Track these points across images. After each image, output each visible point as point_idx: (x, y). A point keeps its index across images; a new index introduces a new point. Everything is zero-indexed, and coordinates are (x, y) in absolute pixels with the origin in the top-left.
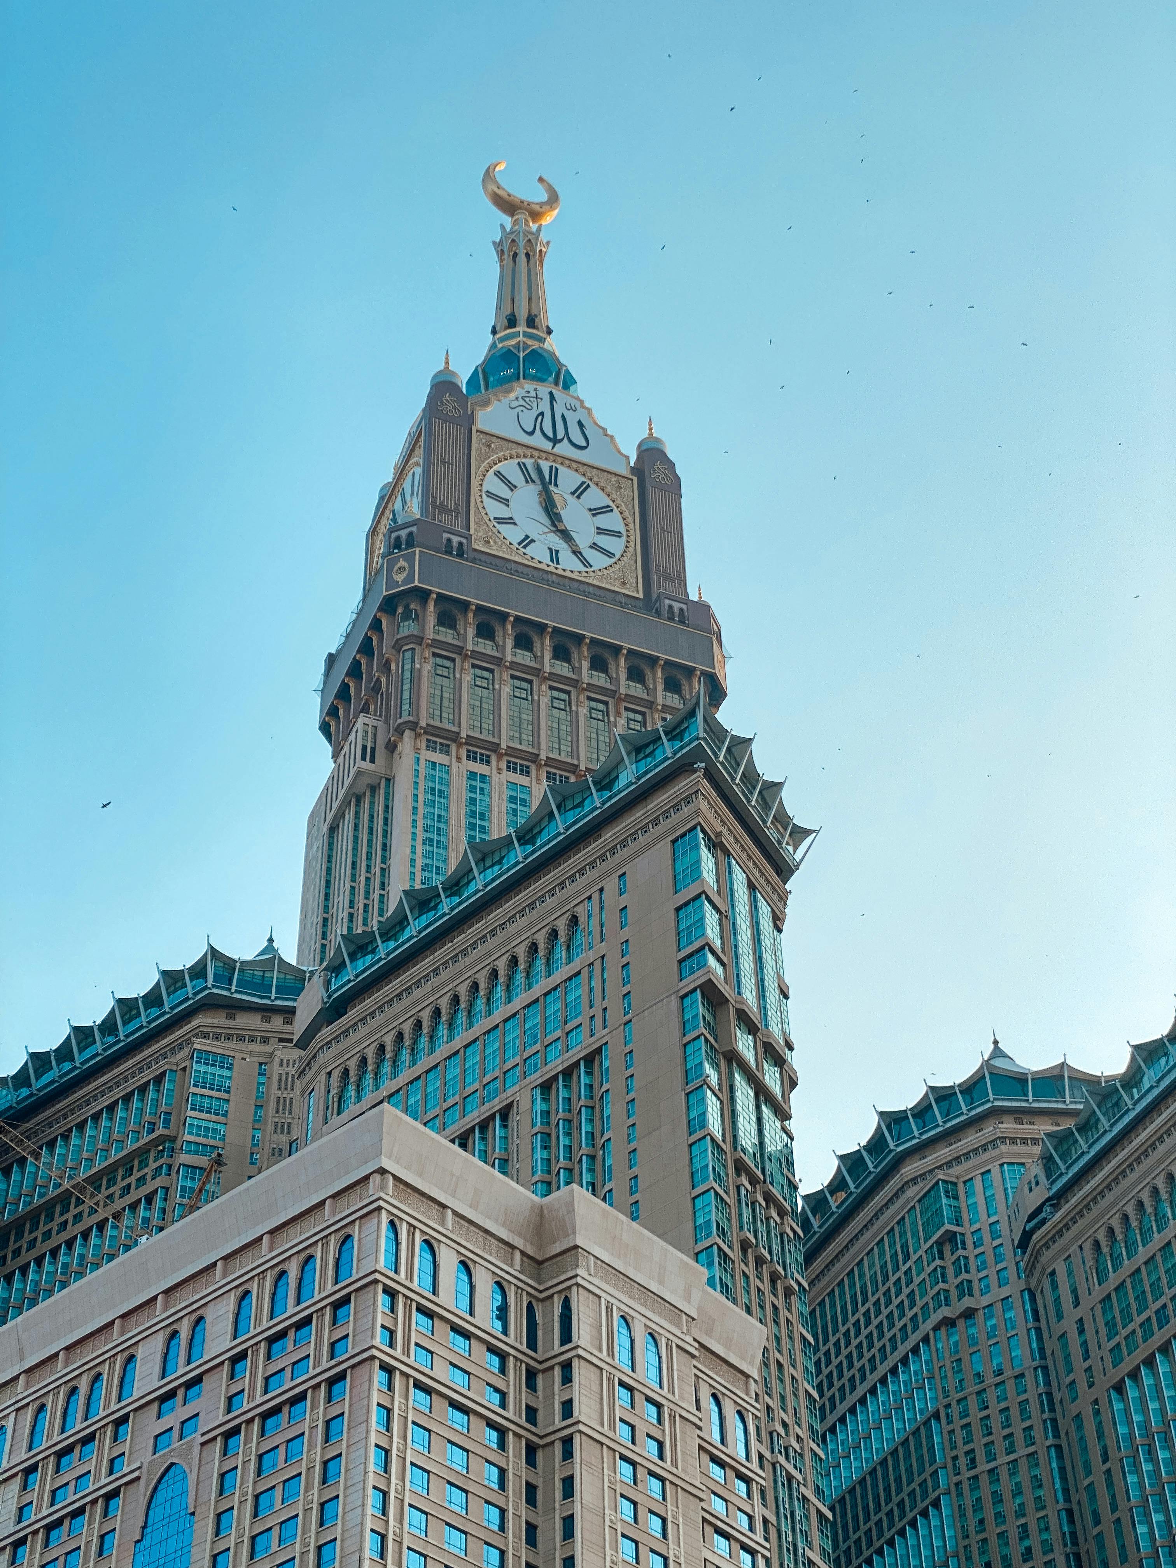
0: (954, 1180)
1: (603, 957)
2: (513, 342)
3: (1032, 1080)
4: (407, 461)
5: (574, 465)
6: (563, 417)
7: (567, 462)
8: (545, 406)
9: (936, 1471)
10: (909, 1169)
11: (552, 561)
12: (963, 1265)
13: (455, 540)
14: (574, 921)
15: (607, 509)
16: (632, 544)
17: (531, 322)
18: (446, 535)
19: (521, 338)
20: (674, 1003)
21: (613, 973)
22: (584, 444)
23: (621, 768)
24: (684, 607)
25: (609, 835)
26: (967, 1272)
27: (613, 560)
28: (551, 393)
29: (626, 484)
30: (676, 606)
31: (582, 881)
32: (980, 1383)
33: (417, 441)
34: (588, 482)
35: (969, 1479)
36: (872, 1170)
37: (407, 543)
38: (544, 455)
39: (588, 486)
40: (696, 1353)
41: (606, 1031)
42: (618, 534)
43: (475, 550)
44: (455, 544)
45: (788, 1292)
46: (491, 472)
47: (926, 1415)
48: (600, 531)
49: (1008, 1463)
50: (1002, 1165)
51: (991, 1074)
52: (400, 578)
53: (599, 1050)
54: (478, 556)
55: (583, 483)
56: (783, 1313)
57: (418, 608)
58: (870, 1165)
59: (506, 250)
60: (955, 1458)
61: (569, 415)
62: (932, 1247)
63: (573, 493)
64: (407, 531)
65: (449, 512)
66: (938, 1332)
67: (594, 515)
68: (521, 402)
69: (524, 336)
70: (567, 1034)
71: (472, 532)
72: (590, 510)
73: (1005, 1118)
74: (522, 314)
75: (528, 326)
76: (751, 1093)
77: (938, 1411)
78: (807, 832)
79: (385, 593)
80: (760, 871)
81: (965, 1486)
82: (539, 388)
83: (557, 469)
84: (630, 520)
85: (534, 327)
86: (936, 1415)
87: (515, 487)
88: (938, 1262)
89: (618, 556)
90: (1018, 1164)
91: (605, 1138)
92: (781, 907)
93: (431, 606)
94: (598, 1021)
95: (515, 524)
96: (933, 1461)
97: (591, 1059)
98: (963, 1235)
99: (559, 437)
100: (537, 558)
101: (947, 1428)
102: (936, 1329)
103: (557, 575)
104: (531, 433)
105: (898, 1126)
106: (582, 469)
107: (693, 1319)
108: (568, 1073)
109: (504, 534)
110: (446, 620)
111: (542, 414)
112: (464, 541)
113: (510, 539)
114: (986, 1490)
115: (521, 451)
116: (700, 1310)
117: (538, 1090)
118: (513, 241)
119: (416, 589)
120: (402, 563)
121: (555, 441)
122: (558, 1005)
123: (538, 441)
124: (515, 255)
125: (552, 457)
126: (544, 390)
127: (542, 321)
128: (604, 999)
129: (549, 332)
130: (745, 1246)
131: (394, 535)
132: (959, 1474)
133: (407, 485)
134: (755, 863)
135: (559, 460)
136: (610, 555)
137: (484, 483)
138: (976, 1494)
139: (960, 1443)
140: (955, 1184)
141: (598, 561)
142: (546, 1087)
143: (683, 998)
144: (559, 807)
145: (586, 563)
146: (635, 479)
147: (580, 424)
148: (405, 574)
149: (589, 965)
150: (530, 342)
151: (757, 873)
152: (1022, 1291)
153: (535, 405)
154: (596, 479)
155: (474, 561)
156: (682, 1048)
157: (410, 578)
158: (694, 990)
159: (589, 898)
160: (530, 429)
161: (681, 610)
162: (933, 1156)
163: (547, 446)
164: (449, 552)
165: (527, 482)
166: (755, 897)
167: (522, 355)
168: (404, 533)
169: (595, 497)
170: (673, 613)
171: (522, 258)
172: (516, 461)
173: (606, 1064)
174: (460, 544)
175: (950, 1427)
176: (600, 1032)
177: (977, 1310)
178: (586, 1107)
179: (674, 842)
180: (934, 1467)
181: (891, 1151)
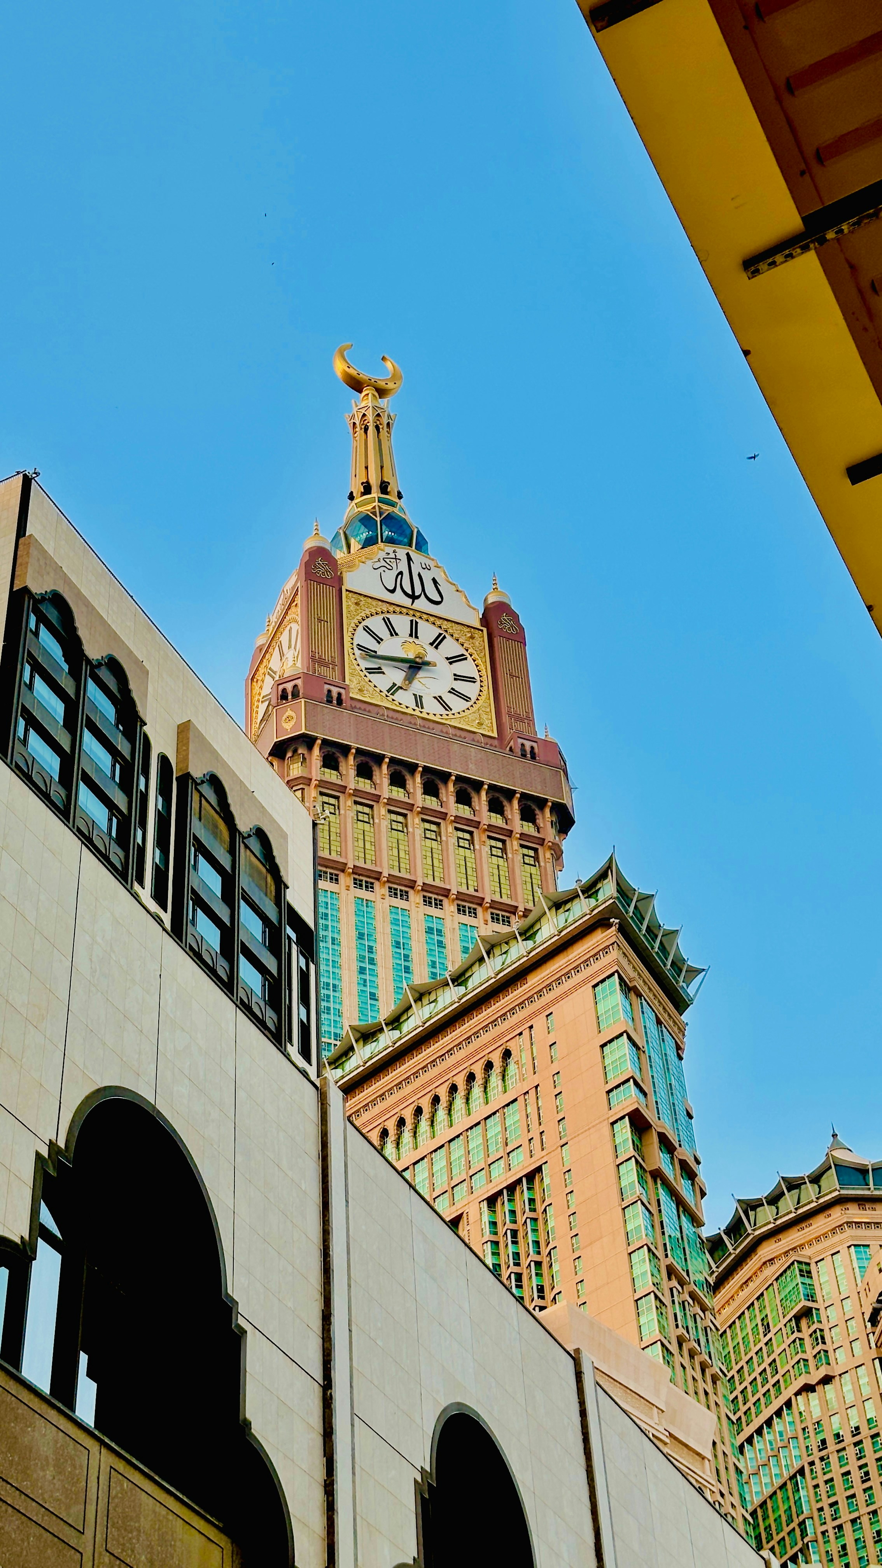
0: (807, 1261)
1: (536, 1087)
2: (369, 507)
3: (873, 1170)
4: (284, 618)
5: (432, 619)
6: (419, 575)
7: (425, 616)
8: (403, 566)
9: (804, 1522)
10: (766, 1251)
11: (417, 706)
12: (819, 1338)
13: (335, 691)
14: (507, 1054)
15: (461, 658)
16: (485, 688)
17: (384, 488)
18: (327, 687)
19: (376, 504)
20: (606, 1128)
21: (547, 1101)
22: (440, 600)
23: (543, 920)
24: (535, 745)
25: (535, 980)
26: (824, 1343)
27: (469, 704)
28: (408, 554)
29: (477, 634)
30: (528, 744)
31: (512, 1020)
32: (839, 1442)
33: (293, 600)
34: (445, 633)
35: (834, 1528)
36: (732, 1252)
37: (293, 695)
38: (405, 610)
39: (445, 637)
40: (667, 1440)
41: (545, 1152)
42: (472, 680)
43: (352, 698)
44: (335, 695)
45: (715, 1379)
46: (361, 626)
47: (792, 1472)
48: (457, 677)
49: (869, 1513)
50: (849, 1247)
51: (835, 1165)
52: (288, 726)
53: (539, 1169)
54: (354, 704)
55: (440, 634)
56: (712, 1397)
57: (305, 752)
58: (730, 1248)
59: (358, 423)
60: (821, 1509)
61: (424, 574)
62: (790, 1320)
63: (432, 644)
64: (292, 683)
65: (326, 665)
66: (799, 1397)
67: (451, 663)
68: (383, 563)
69: (379, 501)
70: (508, 1154)
71: (347, 682)
72: (447, 659)
73: (849, 1206)
74: (374, 482)
75: (382, 493)
76: (674, 1206)
77: (803, 1467)
78: (698, 971)
79: (276, 740)
80: (664, 1008)
81: (831, 1533)
82: (397, 550)
83: (416, 623)
84: (482, 667)
85: (387, 493)
86: (801, 1472)
87: (382, 640)
88: (796, 1334)
89: (473, 699)
90: (863, 1245)
91: (551, 1246)
92: (681, 1036)
93: (316, 751)
94: (536, 1142)
95: (383, 673)
96: (800, 1512)
97: (532, 1176)
98: (818, 1309)
99: (417, 594)
100: (405, 703)
101: (811, 1483)
102: (797, 1394)
103: (423, 719)
104: (393, 591)
105: (753, 1212)
106: (438, 622)
107: (663, 1411)
108: (511, 1188)
109: (374, 682)
110: (330, 762)
111: (401, 573)
112: (342, 691)
113: (380, 687)
114: (849, 1538)
115: (385, 607)
116: (667, 1404)
117: (485, 1202)
118: (364, 415)
119: (303, 736)
120: (289, 713)
121: (413, 597)
122: (499, 1129)
123: (399, 598)
124: (366, 430)
125: (411, 612)
126: (402, 552)
127: (392, 488)
128: (540, 1124)
129: (400, 496)
130: (680, 1341)
131: (281, 687)
132: (825, 1523)
133: (284, 638)
134: (659, 1001)
135: (418, 614)
136: (467, 699)
137: (355, 637)
138: (841, 1542)
139: (824, 1496)
140: (808, 1264)
141: (456, 704)
142: (492, 1201)
143: (613, 1124)
144: (488, 953)
145: (447, 707)
146: (485, 630)
147: (434, 581)
148: (292, 723)
149: (525, 1094)
150: (384, 507)
151: (661, 1009)
152: (873, 1360)
153: (394, 565)
154: (450, 631)
155: (352, 709)
156: (616, 1168)
157: (297, 725)
158: (622, 1118)
159: (521, 1034)
160: (391, 588)
161: (532, 748)
162: (788, 1239)
163: (407, 602)
164: (329, 701)
165: (392, 635)
166: (662, 1031)
167: (378, 519)
168: (289, 687)
169: (450, 647)
170: (525, 751)
171: (371, 430)
172: (382, 616)
173: (547, 1181)
174: (339, 694)
175: (815, 1482)
176: (538, 1153)
177: (834, 1377)
178: (531, 1219)
179: (594, 986)
180: (801, 1518)
181: (749, 1235)
